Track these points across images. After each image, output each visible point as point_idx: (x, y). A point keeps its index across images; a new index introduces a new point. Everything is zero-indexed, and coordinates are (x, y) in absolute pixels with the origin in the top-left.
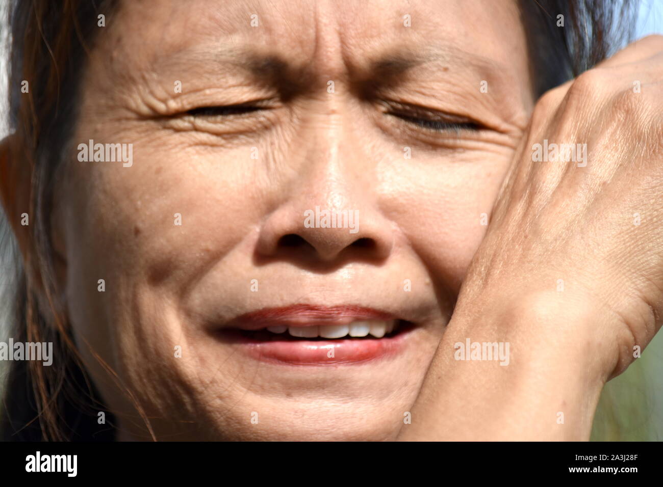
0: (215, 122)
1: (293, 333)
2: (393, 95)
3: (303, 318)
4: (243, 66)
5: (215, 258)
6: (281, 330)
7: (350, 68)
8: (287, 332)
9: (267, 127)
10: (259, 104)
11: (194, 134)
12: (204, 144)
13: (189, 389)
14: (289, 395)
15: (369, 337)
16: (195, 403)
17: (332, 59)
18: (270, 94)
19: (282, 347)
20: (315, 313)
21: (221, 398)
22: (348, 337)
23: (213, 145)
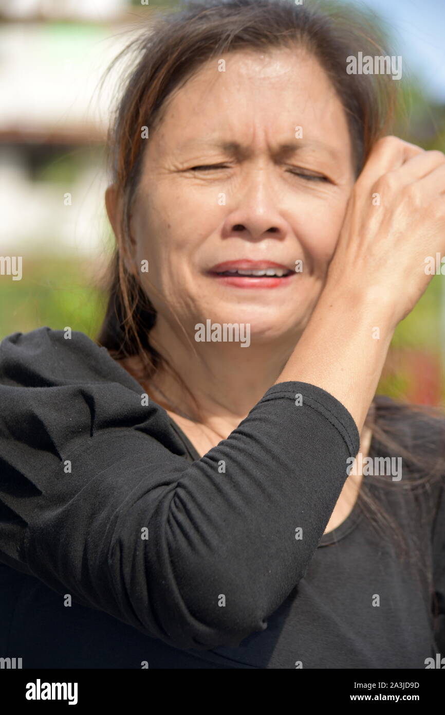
0: (205, 175)
1: (240, 272)
2: (289, 162)
3: (245, 266)
4: (218, 146)
5: (204, 238)
6: (234, 271)
7: (269, 148)
8: (237, 272)
9: (229, 178)
10: (225, 164)
11: (193, 180)
12: (198, 185)
13: (193, 300)
14: (239, 302)
15: (275, 276)
16: (196, 306)
17: (261, 143)
18: (231, 160)
19: (237, 280)
20: (250, 264)
21: (208, 303)
22: (265, 276)
23: (202, 185)
